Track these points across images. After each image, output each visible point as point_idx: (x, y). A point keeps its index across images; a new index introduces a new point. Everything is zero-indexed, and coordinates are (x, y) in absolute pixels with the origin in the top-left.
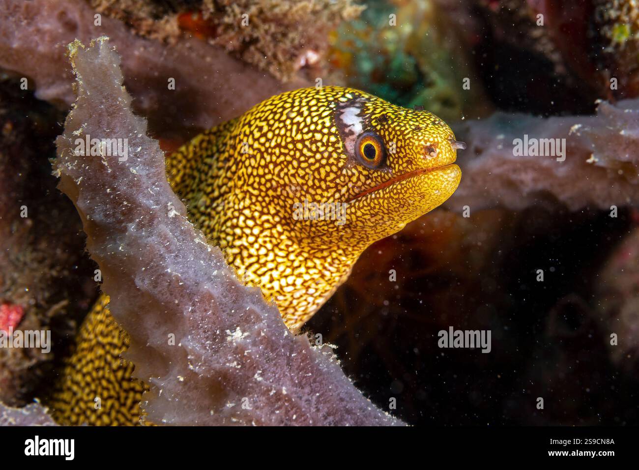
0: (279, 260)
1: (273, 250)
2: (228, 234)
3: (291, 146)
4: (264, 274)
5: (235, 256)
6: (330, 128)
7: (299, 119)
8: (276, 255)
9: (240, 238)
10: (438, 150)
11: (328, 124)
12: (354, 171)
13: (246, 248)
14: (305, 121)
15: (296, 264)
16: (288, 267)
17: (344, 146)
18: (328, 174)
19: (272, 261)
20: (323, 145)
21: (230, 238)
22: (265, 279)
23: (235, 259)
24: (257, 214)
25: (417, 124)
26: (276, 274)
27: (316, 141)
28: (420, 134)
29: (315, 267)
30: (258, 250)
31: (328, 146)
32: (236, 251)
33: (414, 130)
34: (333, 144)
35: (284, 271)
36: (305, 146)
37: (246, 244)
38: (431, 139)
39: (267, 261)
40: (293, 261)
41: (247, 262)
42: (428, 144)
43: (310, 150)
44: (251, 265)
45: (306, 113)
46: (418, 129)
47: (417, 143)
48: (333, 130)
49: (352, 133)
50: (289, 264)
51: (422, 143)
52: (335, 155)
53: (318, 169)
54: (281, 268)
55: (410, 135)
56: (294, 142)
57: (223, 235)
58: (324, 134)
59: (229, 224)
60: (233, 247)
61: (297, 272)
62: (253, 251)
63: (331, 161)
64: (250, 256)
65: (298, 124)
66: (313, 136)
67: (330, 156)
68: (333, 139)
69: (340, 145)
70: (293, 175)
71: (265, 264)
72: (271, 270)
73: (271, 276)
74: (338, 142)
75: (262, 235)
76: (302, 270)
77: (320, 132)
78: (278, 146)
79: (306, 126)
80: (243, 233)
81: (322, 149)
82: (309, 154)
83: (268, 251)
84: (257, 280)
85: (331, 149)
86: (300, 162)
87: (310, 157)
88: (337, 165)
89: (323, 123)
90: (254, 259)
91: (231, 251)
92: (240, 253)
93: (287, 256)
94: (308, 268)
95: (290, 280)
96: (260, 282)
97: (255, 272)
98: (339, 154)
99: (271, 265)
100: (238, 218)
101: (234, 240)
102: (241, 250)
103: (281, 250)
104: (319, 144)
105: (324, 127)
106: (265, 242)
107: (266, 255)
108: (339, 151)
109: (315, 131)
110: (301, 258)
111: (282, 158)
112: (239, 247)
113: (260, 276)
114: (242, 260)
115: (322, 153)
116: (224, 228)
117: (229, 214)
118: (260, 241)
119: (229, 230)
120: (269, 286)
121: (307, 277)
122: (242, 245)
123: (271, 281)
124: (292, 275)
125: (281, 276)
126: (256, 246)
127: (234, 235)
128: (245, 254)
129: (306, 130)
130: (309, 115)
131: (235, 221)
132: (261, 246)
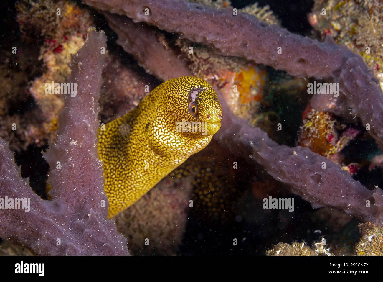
0: (171, 136)
1: (170, 132)
2: (156, 122)
3: (175, 99)
4: (165, 140)
5: (157, 130)
6: (187, 97)
7: (180, 90)
8: (170, 134)
9: (160, 124)
10: (212, 117)
11: (187, 95)
12: (190, 114)
13: (161, 128)
14: (181, 91)
15: (177, 139)
16: (173, 139)
17: (188, 105)
18: (183, 113)
19: (169, 136)
20: (183, 102)
21: (157, 123)
22: (165, 142)
23: (156, 131)
24: (166, 118)
25: (209, 105)
26: (169, 141)
27: (182, 100)
28: (208, 109)
29: (183, 141)
30: (165, 130)
31: (184, 103)
32: (158, 128)
33: (207, 107)
34: (186, 103)
35: (172, 141)
36: (178, 100)
37: (162, 127)
38: (210, 113)
39: (167, 135)
40: (176, 137)
41: (160, 134)
42: (209, 114)
43: (179, 102)
44: (161, 135)
45: (183, 88)
46: (209, 107)
47: (205, 112)
48: (187, 98)
49: (192, 101)
50: (174, 138)
51: (207, 113)
52: (185, 107)
53: (180, 110)
54: (171, 139)
55: (204, 109)
56: (176, 97)
57: (155, 121)
58: (184, 98)
59: (158, 118)
60: (157, 127)
61: (177, 142)
62: (163, 130)
63: (184, 108)
64: (162, 132)
65: (179, 91)
66: (181, 98)
67: (184, 107)
68: (186, 101)
69: (188, 104)
70: (174, 109)
71: (166, 136)
72: (168, 139)
73: (167, 141)
74: (187, 102)
75: (167, 125)
76: (179, 141)
77: (184, 97)
78: (172, 97)
79: (181, 93)
80: (162, 123)
81: (182, 103)
82: (179, 104)
83: (168, 132)
84: (162, 142)
85: (185, 104)
86: (176, 105)
87: (179, 105)
88: (185, 111)
89: (186, 94)
90: (163, 133)
91: (155, 128)
92: (159, 130)
93: (174, 135)
94: (181, 141)
95: (174, 144)
96: (163, 143)
97: (162, 139)
98: (186, 107)
99: (168, 137)
100: (161, 117)
101: (158, 124)
102: (159, 129)
103: (172, 132)
104: (182, 101)
105: (185, 96)
106: (168, 128)
107: (167, 133)
108: (187, 106)
109: (182, 96)
110: (178, 137)
111: (172, 102)
112: (159, 128)
113: (164, 140)
114: (159, 132)
115: (182, 105)
116: (156, 119)
117: (159, 115)
118: (166, 127)
119: (157, 120)
120: (166, 145)
121: (180, 144)
122: (160, 127)
123: (168, 143)
124: (175, 143)
125: (171, 142)
126: (165, 129)
127: (159, 122)
128: (160, 130)
129: (180, 95)
130: (183, 89)
131: (160, 118)
132: (166, 129)
